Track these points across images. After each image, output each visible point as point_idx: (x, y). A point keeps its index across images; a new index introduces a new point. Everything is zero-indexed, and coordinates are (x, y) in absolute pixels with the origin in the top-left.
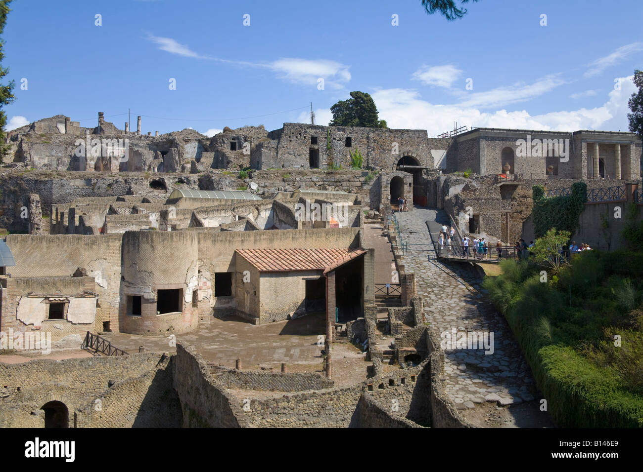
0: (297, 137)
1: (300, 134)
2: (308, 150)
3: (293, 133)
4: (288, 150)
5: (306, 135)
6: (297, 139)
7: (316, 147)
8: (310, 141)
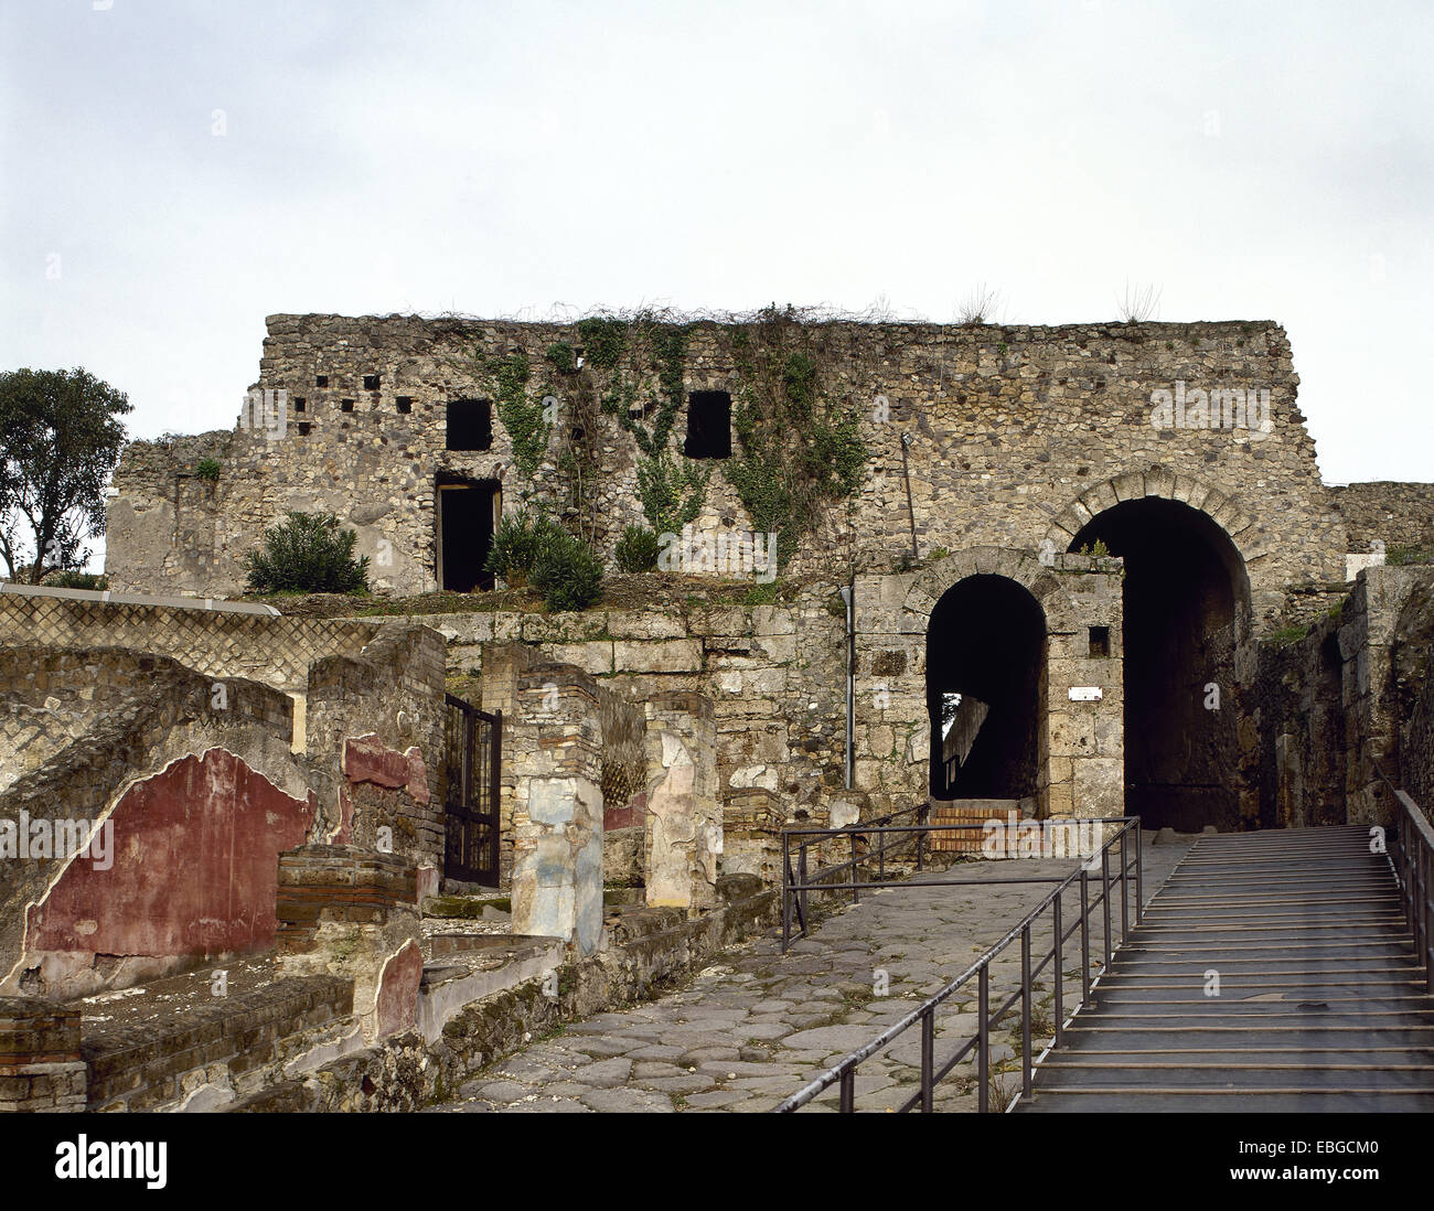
0: (347, 406)
1: (373, 384)
2: (425, 482)
3: (322, 382)
4: (291, 491)
5: (410, 392)
6: (346, 417)
7: (480, 466)
8: (442, 425)
